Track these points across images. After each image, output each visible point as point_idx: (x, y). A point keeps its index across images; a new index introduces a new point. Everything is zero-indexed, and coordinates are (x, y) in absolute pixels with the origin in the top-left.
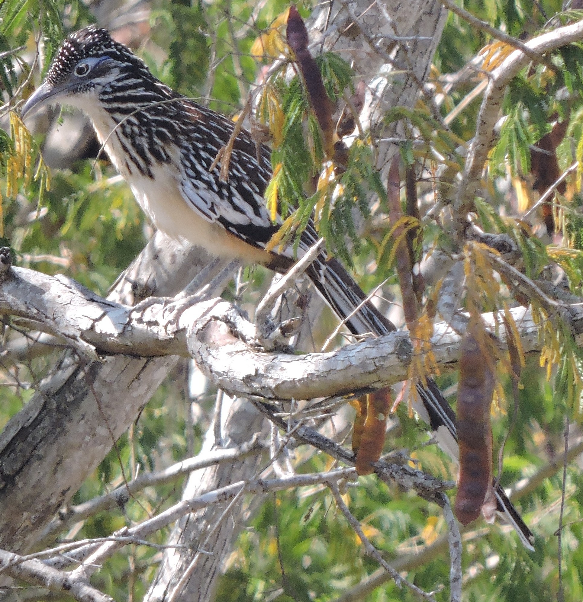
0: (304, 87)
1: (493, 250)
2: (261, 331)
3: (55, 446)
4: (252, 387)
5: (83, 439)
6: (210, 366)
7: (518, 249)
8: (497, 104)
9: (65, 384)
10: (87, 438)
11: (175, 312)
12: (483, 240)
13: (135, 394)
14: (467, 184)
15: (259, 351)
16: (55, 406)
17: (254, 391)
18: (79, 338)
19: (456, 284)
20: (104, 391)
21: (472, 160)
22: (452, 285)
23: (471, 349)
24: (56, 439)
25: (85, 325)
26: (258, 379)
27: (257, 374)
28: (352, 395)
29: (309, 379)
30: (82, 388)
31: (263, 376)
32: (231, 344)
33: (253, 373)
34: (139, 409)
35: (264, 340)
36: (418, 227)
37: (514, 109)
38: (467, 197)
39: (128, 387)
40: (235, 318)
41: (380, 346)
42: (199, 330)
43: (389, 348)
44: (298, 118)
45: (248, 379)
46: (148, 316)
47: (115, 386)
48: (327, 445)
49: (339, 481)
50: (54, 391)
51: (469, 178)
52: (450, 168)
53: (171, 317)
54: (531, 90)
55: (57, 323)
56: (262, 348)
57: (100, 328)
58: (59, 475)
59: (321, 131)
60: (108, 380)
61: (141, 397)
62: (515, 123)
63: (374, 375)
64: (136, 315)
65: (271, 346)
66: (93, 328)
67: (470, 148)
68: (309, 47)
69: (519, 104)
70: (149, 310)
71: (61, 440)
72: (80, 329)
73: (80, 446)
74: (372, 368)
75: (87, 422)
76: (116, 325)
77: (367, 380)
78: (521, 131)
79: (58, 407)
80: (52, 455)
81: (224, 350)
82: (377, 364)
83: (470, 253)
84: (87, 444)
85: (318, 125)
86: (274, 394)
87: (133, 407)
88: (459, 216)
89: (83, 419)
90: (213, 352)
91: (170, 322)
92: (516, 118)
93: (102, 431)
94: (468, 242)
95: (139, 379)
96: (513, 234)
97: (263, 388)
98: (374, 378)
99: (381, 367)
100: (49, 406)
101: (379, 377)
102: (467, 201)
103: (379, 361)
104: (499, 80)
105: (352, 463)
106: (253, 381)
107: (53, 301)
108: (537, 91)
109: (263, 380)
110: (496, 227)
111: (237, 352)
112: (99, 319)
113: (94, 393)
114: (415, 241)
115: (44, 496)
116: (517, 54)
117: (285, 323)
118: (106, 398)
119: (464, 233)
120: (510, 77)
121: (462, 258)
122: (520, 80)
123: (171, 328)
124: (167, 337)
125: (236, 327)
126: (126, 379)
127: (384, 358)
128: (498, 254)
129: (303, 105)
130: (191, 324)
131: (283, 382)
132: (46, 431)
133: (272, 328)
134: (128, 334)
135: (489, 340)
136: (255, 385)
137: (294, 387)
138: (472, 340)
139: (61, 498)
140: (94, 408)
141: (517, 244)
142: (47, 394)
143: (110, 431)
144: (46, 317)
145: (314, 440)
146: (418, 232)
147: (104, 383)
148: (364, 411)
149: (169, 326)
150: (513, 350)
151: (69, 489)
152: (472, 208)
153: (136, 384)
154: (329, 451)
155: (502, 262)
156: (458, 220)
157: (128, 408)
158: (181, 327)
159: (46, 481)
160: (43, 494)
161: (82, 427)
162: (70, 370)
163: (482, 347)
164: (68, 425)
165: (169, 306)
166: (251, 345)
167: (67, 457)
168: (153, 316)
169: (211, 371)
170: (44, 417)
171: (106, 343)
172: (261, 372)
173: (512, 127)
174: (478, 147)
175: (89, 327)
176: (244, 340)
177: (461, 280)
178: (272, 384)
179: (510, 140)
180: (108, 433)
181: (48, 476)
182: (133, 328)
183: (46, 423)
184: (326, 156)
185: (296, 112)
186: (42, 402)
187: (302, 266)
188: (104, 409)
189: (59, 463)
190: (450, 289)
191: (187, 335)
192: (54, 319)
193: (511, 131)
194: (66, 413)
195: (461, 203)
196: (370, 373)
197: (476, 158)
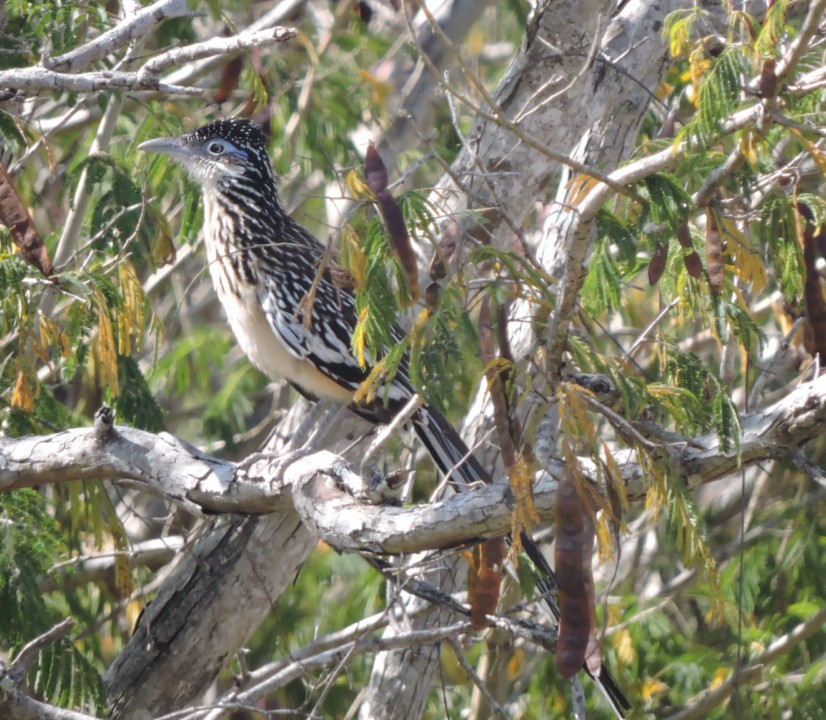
0: (385, 229)
1: (587, 391)
2: (367, 484)
3: (210, 611)
4: (359, 542)
5: (239, 602)
6: (317, 522)
7: (617, 389)
8: (584, 239)
9: (218, 546)
10: (243, 601)
11: (279, 468)
12: (581, 382)
13: (291, 553)
14: (559, 323)
15: (366, 504)
16: (208, 568)
17: (362, 546)
18: (184, 498)
19: (552, 428)
20: (259, 551)
21: (562, 297)
22: (548, 429)
23: (568, 494)
24: (211, 602)
25: (190, 484)
26: (365, 533)
27: (365, 529)
28: (463, 546)
29: (418, 531)
30: (235, 549)
31: (370, 530)
32: (337, 497)
33: (360, 528)
34: (297, 568)
35: (371, 493)
36: (510, 369)
37: (600, 243)
38: (559, 336)
39: (283, 546)
40: (341, 471)
41: (489, 495)
42: (304, 485)
43: (497, 497)
44: (380, 260)
45: (355, 534)
46: (253, 473)
47: (270, 546)
48: (442, 599)
49: (461, 637)
50: (206, 553)
51: (560, 316)
52: (543, 306)
53: (275, 472)
54: (618, 223)
55: (162, 484)
56: (369, 501)
57: (207, 486)
58: (215, 640)
59: (405, 273)
60: (262, 540)
61: (298, 556)
62: (603, 257)
63: (483, 525)
64: (241, 473)
65: (377, 498)
66: (198, 487)
67: (560, 286)
68: (389, 187)
69: (606, 238)
70: (254, 466)
71: (215, 605)
72: (185, 489)
73: (236, 609)
74: (480, 518)
75: (242, 584)
76: (222, 482)
77: (476, 530)
78: (609, 265)
79: (212, 570)
80: (207, 620)
81: (330, 505)
82: (486, 513)
83: (564, 395)
84: (243, 607)
85: (401, 268)
86: (382, 548)
87: (290, 566)
88: (553, 357)
89: (237, 581)
90: (319, 507)
91: (274, 479)
92: (603, 252)
93: (258, 593)
94: (563, 383)
95: (294, 537)
96: (611, 373)
97: (371, 543)
98: (483, 528)
99: (490, 516)
100: (202, 570)
101: (488, 526)
102: (560, 341)
103: (488, 510)
104: (584, 214)
105: (468, 618)
106: (361, 535)
107: (157, 459)
108: (624, 223)
109: (371, 535)
110: (593, 367)
111: (344, 506)
112: (205, 478)
113: (247, 553)
114: (508, 383)
115: (201, 662)
116: (601, 186)
117: (391, 474)
118: (260, 559)
119: (559, 374)
120: (595, 211)
121: (557, 401)
122: (607, 213)
123: (276, 485)
124: (274, 494)
125: (341, 481)
126: (281, 538)
127: (492, 507)
128: (593, 395)
129: (386, 246)
130: (297, 479)
131: (392, 536)
132: (200, 595)
133: (378, 480)
134: (234, 492)
135: (587, 485)
136: (363, 540)
137: (403, 540)
138: (569, 484)
139: (219, 665)
140: (249, 569)
141: (615, 383)
142: (200, 557)
143: (267, 593)
144: (151, 477)
145: (428, 595)
146: (511, 373)
147: (258, 543)
148: (477, 563)
149: (275, 483)
150: (613, 493)
151: (226, 655)
152: (566, 347)
153: (291, 542)
154: (444, 606)
155: (597, 403)
156: (553, 361)
157: (284, 568)
158: (286, 482)
159: (202, 647)
160: (198, 661)
161: (237, 589)
162: (224, 532)
163: (579, 491)
164: (222, 588)
165: (274, 461)
166: (358, 498)
167: (222, 622)
168: (258, 472)
169: (318, 527)
170: (197, 581)
171: (212, 502)
172: (368, 526)
173: (600, 261)
174: (567, 285)
175: (194, 485)
176: (351, 493)
177: (557, 423)
178: (380, 539)
179: (598, 275)
180: (265, 595)
181: (203, 642)
182: (239, 484)
183: (200, 586)
184: (411, 298)
185: (378, 253)
186: (194, 565)
187: (407, 415)
188: (259, 571)
189: (215, 628)
190: (546, 433)
191: (293, 490)
192: (159, 479)
193: (598, 265)
194: (220, 576)
195: (554, 342)
196: (479, 523)
197: (566, 295)
